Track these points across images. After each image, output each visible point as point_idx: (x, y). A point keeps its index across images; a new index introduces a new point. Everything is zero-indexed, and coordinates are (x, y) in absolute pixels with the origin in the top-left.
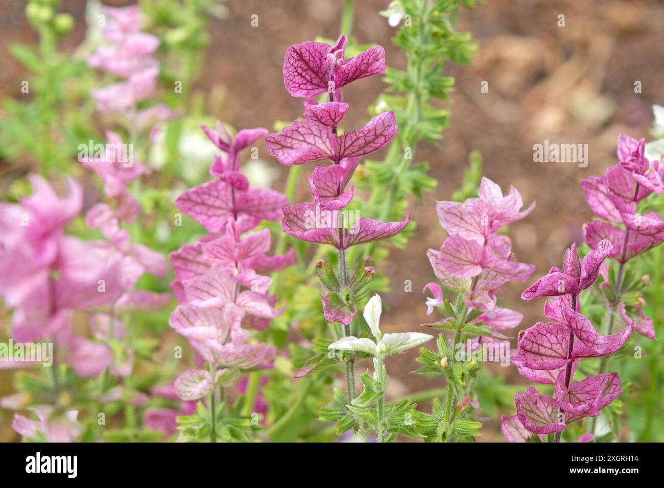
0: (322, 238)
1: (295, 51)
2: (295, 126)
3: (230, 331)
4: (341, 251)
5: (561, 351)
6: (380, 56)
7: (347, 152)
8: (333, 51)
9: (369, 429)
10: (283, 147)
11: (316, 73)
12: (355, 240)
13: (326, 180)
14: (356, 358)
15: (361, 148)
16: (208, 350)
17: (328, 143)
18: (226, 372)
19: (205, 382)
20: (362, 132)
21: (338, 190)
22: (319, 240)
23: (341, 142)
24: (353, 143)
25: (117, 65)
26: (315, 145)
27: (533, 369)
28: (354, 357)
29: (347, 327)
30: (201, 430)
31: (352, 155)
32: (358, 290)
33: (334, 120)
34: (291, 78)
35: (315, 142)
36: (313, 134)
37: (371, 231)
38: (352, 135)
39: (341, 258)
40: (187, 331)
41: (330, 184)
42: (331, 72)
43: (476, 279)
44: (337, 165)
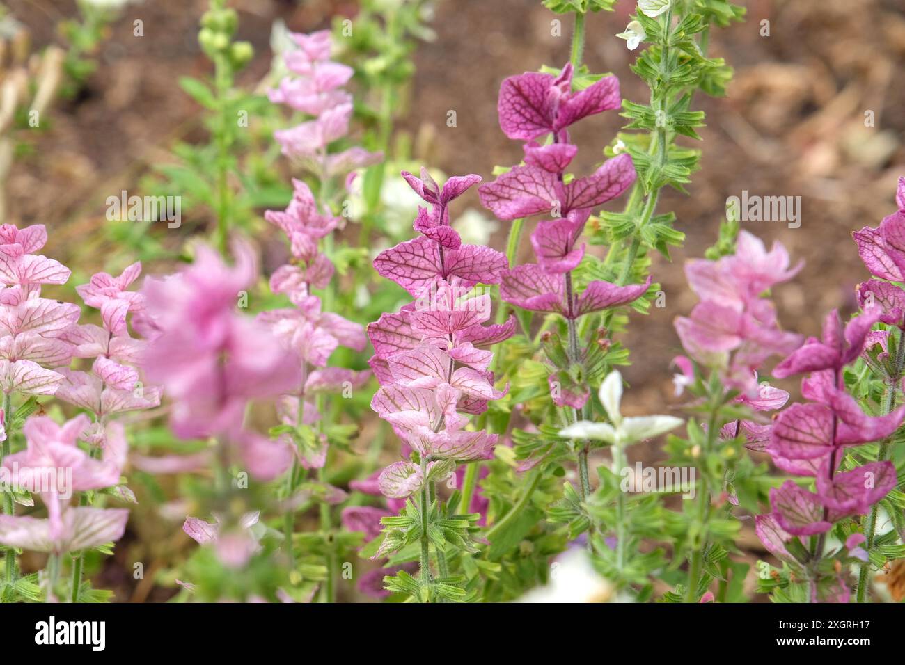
0: (548, 306)
1: (512, 84)
2: (513, 173)
3: (443, 416)
4: (571, 320)
5: (822, 437)
6: (613, 88)
7: (576, 203)
8: (557, 84)
9: (607, 532)
10: (499, 198)
11: (538, 110)
12: (587, 307)
13: (551, 237)
14: (590, 447)
15: (592, 198)
16: (418, 438)
17: (553, 192)
18: (439, 465)
19: (414, 477)
20: (593, 179)
21: (566, 248)
22: (543, 308)
23: (569, 191)
24: (582, 192)
25: (304, 100)
26: (537, 195)
27: (790, 459)
28: (588, 446)
29: (579, 412)
30: (410, 532)
31: (582, 206)
32: (592, 366)
33: (559, 166)
34: (508, 116)
35: (538, 192)
36: (534, 182)
37: (605, 296)
38: (582, 183)
39: (571, 329)
40: (393, 416)
41: (556, 241)
42: (555, 109)
43: (733, 353)
44: (565, 219)
